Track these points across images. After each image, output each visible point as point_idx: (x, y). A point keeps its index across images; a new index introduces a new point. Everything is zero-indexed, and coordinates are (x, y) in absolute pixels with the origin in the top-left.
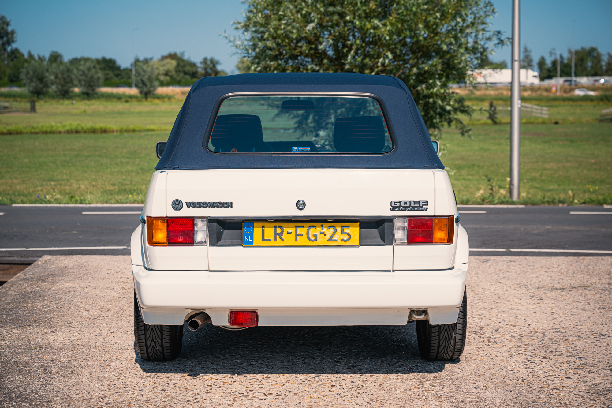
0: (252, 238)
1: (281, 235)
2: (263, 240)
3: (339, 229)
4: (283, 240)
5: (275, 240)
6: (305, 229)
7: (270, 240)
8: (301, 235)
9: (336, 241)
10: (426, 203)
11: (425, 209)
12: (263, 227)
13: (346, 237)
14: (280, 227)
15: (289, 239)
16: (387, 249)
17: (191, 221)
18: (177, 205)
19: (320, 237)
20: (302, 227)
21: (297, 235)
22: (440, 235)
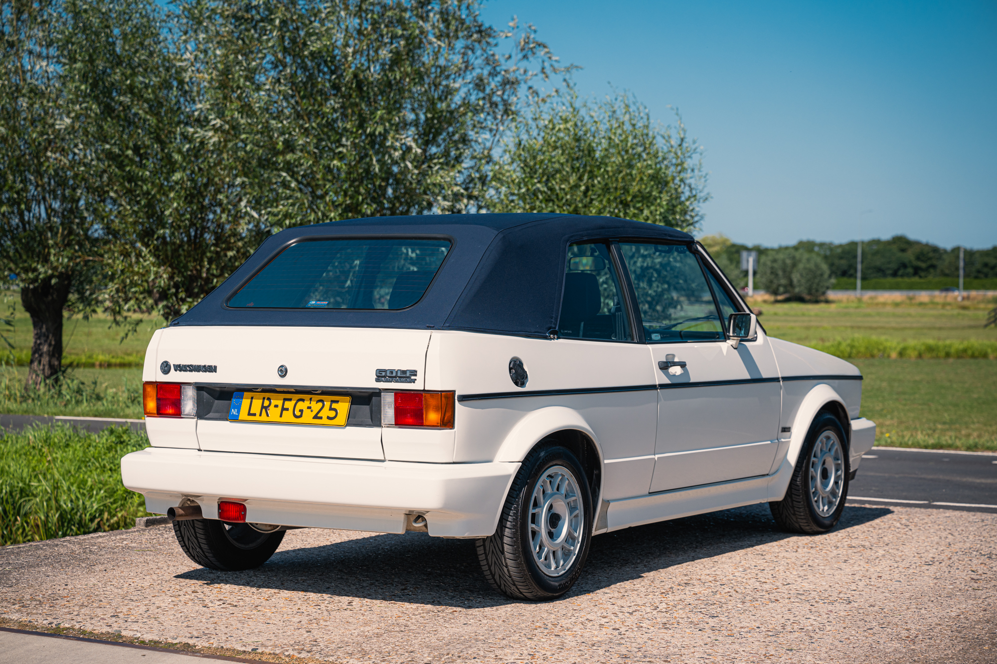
0: (239, 412)
1: (266, 408)
2: (249, 414)
3: (327, 404)
4: (268, 415)
5: (260, 415)
6: (293, 402)
7: (254, 415)
8: (287, 409)
9: (321, 418)
10: (414, 373)
11: (414, 381)
12: (252, 398)
13: (332, 414)
14: (269, 399)
15: (274, 413)
16: (376, 431)
17: (177, 387)
18: (166, 368)
19: (306, 412)
20: (290, 400)
21: (283, 409)
22: (433, 416)
